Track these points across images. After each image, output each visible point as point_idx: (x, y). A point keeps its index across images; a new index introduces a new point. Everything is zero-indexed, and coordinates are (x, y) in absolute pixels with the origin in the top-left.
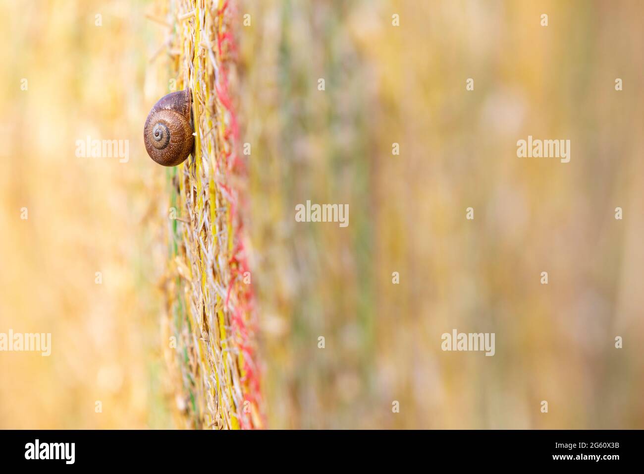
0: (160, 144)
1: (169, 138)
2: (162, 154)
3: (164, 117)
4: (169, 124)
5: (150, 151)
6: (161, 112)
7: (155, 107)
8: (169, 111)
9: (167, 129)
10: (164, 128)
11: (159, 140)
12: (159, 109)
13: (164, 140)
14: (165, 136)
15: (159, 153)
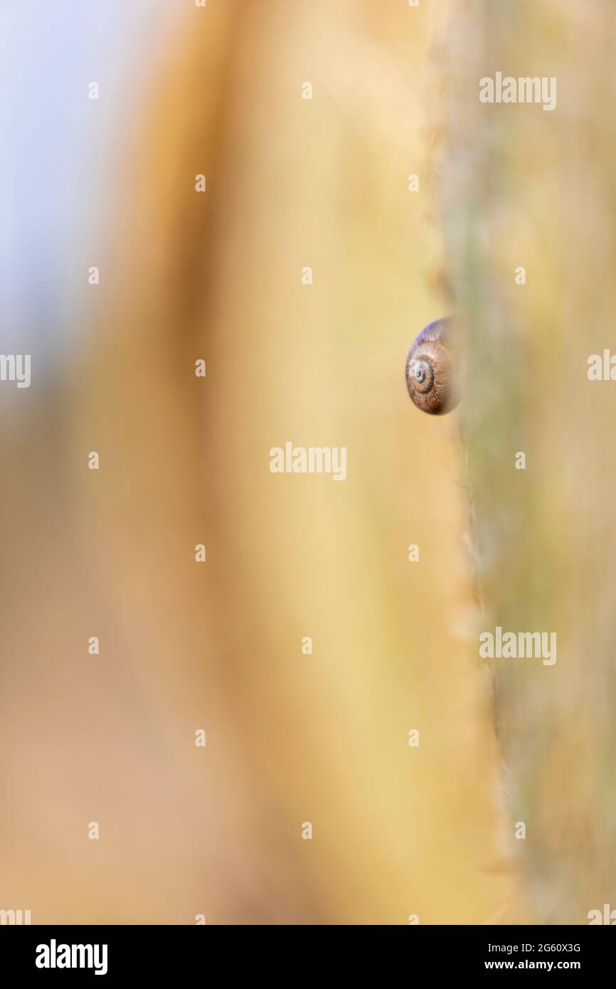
0: (423, 387)
1: (433, 378)
2: (427, 400)
3: (427, 351)
4: (432, 361)
5: (412, 395)
6: (424, 346)
7: (418, 339)
8: (434, 344)
9: (431, 367)
10: (426, 365)
11: (421, 382)
12: (422, 341)
13: (427, 382)
14: (428, 376)
15: (422, 398)
